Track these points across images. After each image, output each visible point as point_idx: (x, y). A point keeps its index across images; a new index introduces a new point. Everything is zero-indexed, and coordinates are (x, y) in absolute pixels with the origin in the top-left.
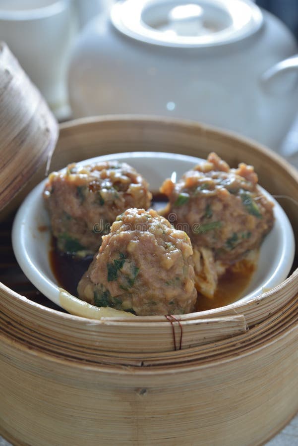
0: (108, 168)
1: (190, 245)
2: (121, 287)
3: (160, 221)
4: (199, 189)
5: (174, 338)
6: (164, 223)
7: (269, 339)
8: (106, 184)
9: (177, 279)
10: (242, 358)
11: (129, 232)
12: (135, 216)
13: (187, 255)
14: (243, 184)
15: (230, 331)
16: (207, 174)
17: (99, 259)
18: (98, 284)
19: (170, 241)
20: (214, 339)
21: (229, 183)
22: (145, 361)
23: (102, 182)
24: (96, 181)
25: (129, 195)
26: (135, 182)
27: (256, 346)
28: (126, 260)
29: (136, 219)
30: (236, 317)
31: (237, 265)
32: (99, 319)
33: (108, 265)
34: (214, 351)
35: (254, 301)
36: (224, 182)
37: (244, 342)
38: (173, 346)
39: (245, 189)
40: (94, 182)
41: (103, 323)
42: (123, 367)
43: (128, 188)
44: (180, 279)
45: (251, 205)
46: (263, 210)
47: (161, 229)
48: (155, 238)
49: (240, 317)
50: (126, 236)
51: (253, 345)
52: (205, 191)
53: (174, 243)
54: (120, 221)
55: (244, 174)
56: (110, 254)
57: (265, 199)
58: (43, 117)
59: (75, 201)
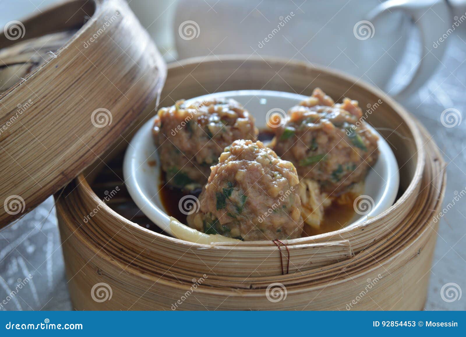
0: (215, 103)
1: (296, 174)
2: (229, 215)
3: (267, 152)
4: (304, 122)
5: (281, 261)
6: (271, 154)
7: (374, 264)
8: (213, 118)
9: (284, 207)
10: (348, 281)
11: (237, 162)
12: (242, 147)
13: (293, 183)
14: (347, 117)
15: (336, 256)
16: (312, 109)
17: (208, 188)
18: (207, 213)
19: (276, 170)
20: (321, 264)
21: (333, 117)
22: (254, 284)
23: (209, 117)
24: (204, 115)
25: (237, 129)
26: (242, 116)
27: (362, 270)
28: (234, 188)
29: (244, 149)
30: (341, 241)
31: (343, 197)
32: (209, 244)
33: (217, 194)
34: (320, 275)
35: (358, 227)
36: (329, 116)
37: (350, 267)
38: (281, 270)
39: (350, 123)
40: (202, 117)
41: (213, 247)
42: (233, 289)
43: (235, 122)
44: (287, 207)
45: (355, 137)
46: (368, 142)
47: (268, 159)
48: (261, 167)
49: (346, 242)
50: (234, 165)
51: (358, 270)
52: (310, 125)
53: (281, 172)
54: (228, 152)
55: (349, 109)
56: (219, 183)
57: (370, 133)
58: (152, 56)
59: (184, 135)
